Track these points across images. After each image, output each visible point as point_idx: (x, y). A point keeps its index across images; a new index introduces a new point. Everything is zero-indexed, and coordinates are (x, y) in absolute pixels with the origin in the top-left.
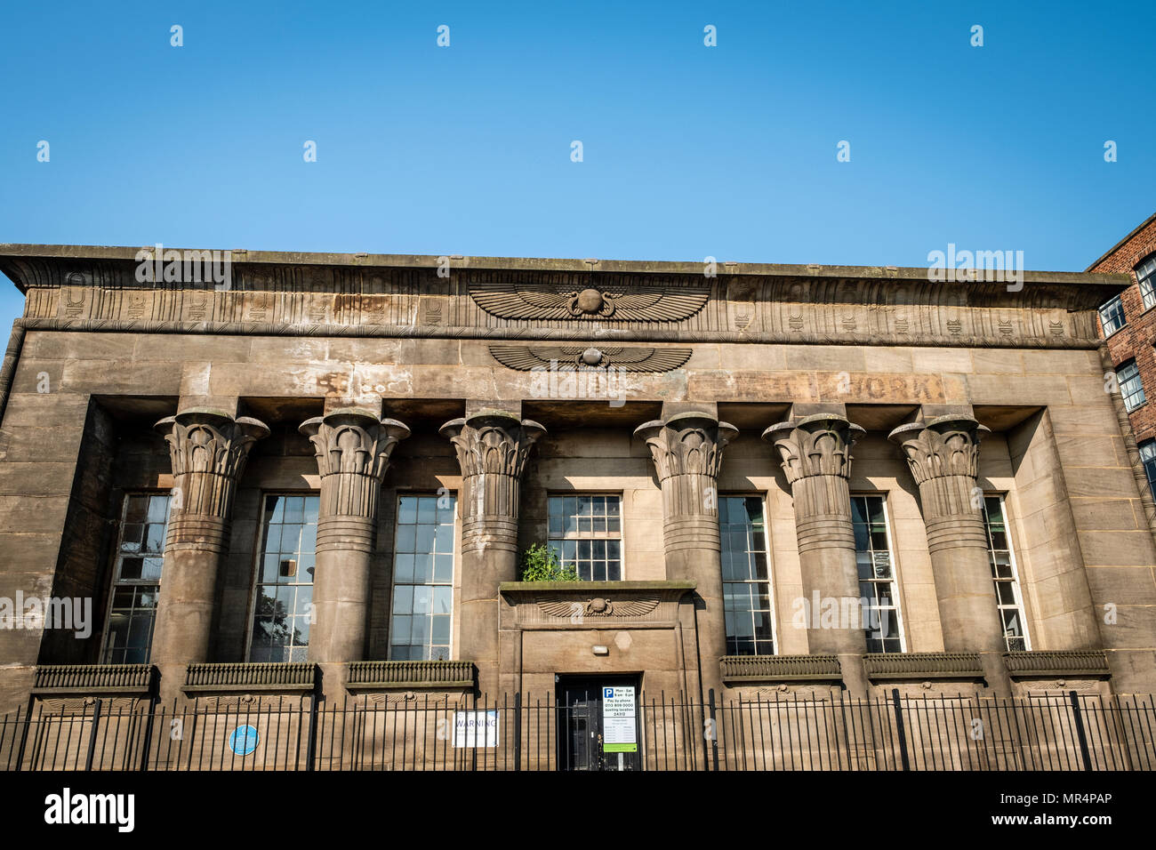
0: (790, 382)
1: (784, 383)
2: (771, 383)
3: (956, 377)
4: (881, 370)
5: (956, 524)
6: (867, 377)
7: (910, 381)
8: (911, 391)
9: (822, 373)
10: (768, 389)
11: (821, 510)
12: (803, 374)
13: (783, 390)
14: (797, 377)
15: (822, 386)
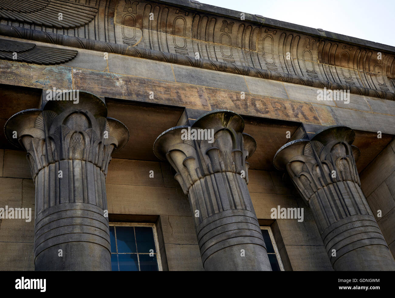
0: (181, 92)
1: (175, 91)
2: (162, 90)
3: (323, 107)
4: (262, 94)
5: (358, 224)
6: (251, 97)
7: (288, 105)
8: (290, 112)
9: (210, 89)
10: (160, 95)
11: (226, 205)
12: (192, 87)
13: (174, 96)
14: (187, 89)
15: (212, 99)
